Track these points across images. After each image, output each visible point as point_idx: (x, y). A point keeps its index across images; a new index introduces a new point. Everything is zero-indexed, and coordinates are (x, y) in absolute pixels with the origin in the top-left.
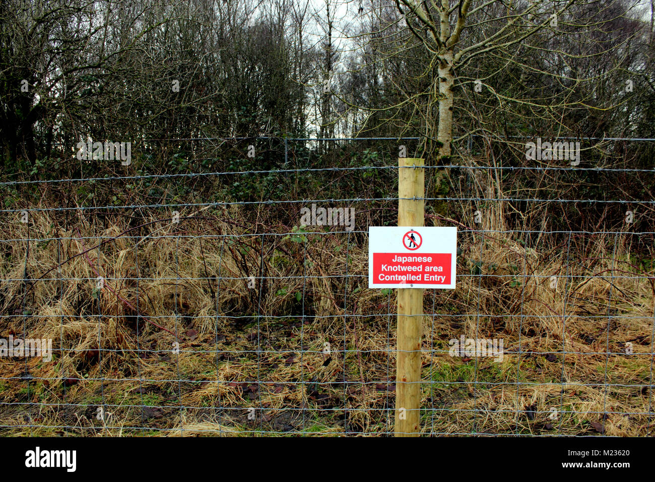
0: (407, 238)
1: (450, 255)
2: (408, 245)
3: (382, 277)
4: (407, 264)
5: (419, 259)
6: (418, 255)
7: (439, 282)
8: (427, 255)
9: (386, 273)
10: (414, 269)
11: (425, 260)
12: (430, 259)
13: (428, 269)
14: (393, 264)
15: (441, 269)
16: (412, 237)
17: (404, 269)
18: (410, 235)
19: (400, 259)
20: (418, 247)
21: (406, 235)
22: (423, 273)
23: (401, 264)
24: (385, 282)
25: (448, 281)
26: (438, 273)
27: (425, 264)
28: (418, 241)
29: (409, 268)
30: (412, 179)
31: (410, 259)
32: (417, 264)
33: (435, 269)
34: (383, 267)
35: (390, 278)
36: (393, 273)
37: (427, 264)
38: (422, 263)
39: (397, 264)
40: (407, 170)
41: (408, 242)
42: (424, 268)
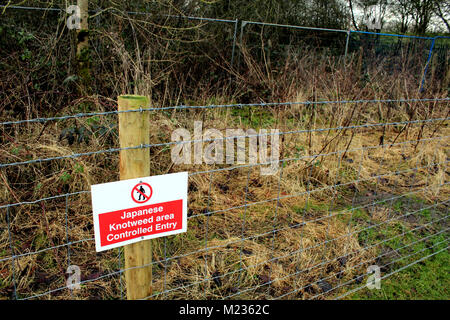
0: (135, 191)
1: (181, 201)
2: (137, 198)
3: (110, 238)
4: (137, 218)
5: (150, 211)
6: (148, 207)
7: (171, 229)
8: (158, 205)
9: (114, 232)
10: (145, 221)
11: (156, 210)
12: (161, 209)
13: (159, 219)
14: (122, 222)
15: (172, 216)
16: (142, 190)
17: (134, 224)
18: (139, 188)
19: (129, 215)
20: (148, 198)
21: (135, 188)
22: (155, 223)
23: (131, 220)
24: (114, 242)
25: (179, 226)
26: (170, 221)
27: (155, 215)
28: (147, 193)
29: (140, 222)
30: (139, 125)
31: (140, 213)
32: (147, 216)
33: (167, 217)
34: (111, 227)
35: (120, 236)
36: (123, 231)
37: (159, 214)
38: (153, 214)
39: (126, 220)
40: (132, 114)
41: (137, 195)
42: (155, 219)
